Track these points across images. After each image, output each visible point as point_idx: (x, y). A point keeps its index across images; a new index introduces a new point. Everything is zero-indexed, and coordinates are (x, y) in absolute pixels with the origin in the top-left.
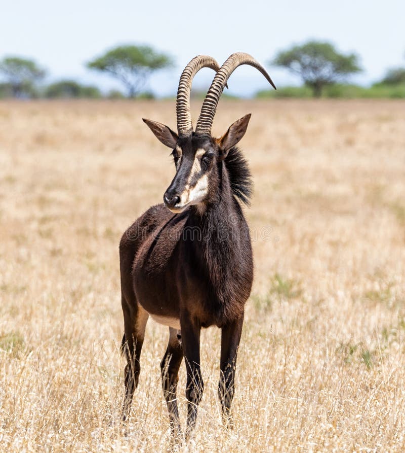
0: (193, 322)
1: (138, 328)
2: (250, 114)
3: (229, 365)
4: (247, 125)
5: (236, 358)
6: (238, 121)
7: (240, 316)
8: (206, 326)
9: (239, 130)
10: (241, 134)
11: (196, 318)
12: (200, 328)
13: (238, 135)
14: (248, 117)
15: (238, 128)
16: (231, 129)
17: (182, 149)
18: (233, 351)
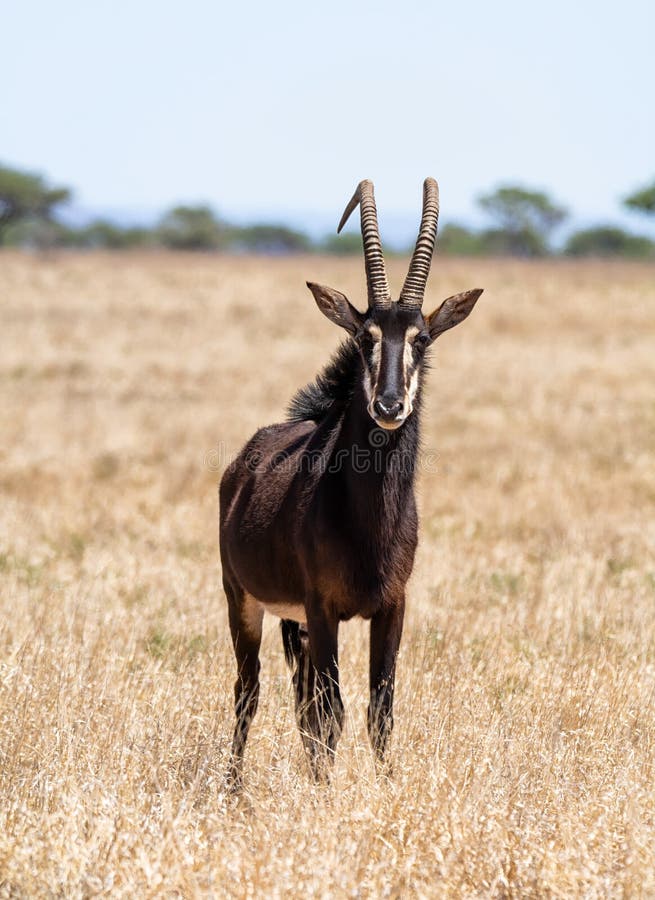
0: (328, 612)
1: (248, 621)
2: (482, 291)
3: (385, 683)
4: (473, 305)
5: (394, 671)
6: (461, 295)
7: (399, 602)
8: (346, 617)
9: (459, 308)
10: (460, 316)
11: (333, 605)
12: (338, 622)
13: (455, 317)
14: (478, 293)
15: (458, 304)
16: (448, 303)
17: (382, 329)
18: (389, 659)
